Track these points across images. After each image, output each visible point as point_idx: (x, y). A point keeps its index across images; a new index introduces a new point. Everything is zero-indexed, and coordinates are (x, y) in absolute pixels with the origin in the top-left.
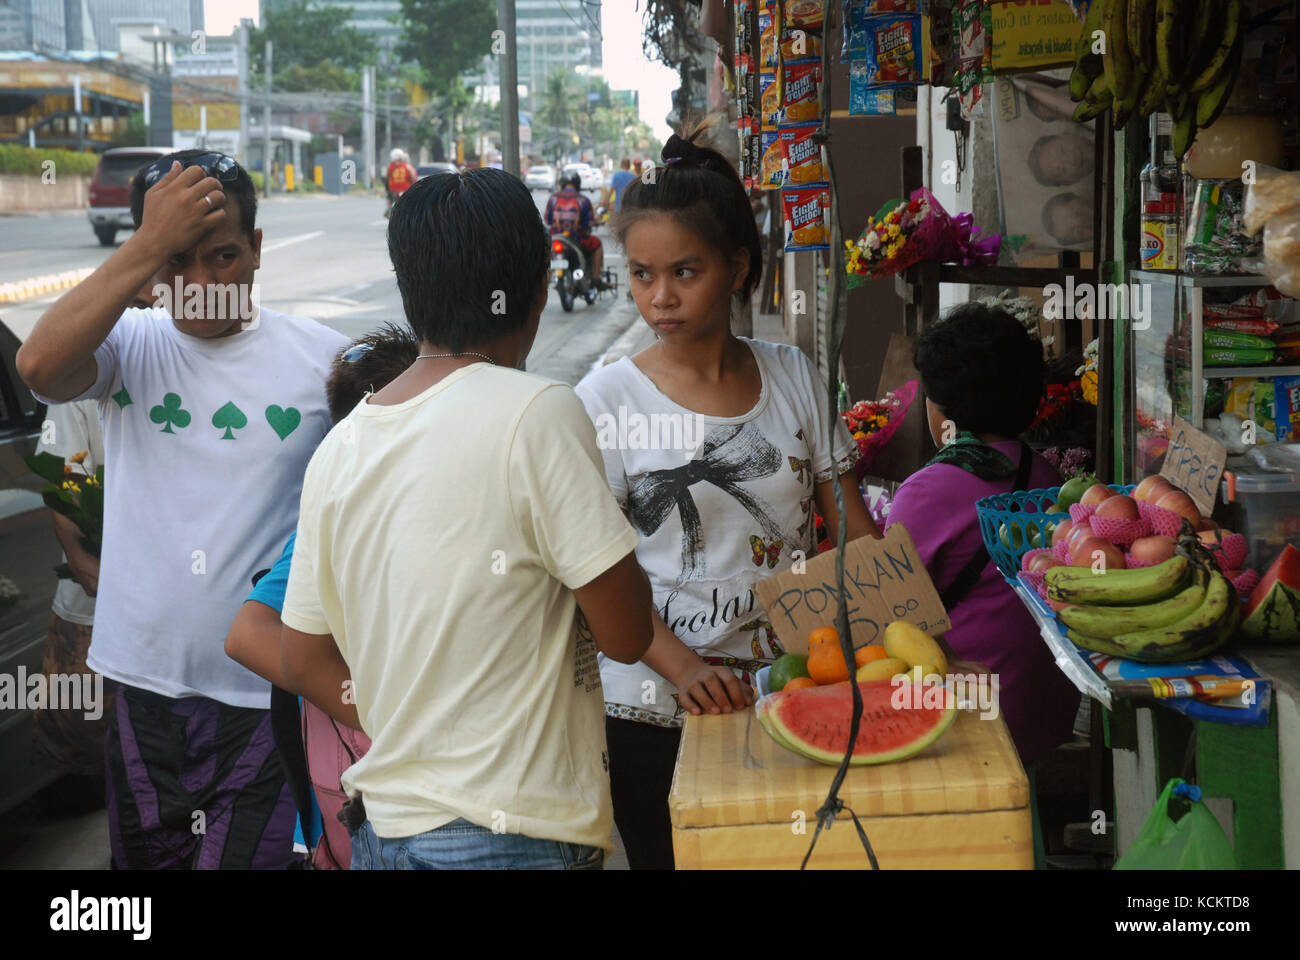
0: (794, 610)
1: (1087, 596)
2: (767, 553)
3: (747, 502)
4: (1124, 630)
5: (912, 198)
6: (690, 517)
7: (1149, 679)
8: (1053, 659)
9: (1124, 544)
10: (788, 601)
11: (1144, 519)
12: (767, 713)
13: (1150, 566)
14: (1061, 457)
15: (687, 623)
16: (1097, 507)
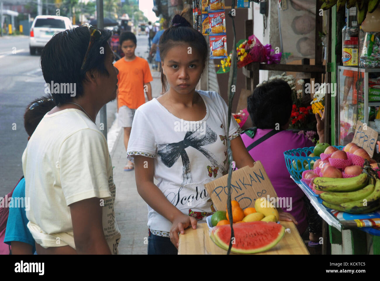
0: (220, 194)
1: (330, 189)
2: (213, 172)
3: (205, 153)
4: (345, 201)
5: (249, 38)
6: (186, 160)
7: (355, 220)
8: (317, 212)
9: (342, 169)
10: (218, 191)
11: (349, 159)
12: (213, 234)
13: (352, 177)
14: (305, 134)
15: (187, 199)
16: (331, 155)
